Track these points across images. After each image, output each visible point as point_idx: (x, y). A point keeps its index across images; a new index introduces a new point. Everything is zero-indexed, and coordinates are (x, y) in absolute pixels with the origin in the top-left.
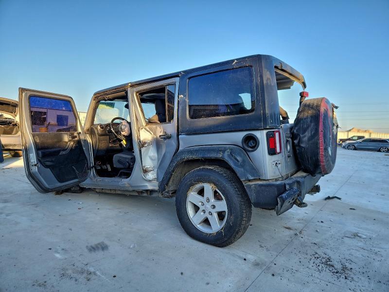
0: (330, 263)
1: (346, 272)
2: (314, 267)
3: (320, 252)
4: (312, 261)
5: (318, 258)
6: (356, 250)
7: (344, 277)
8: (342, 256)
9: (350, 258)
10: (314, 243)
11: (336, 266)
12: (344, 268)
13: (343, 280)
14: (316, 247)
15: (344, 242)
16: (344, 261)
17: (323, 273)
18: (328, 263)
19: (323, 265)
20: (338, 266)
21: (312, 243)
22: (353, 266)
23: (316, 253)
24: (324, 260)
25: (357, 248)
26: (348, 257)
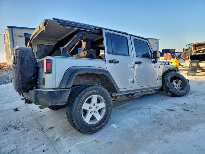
0: (14, 128)
1: (5, 129)
2: (18, 123)
3: (22, 129)
4: (21, 124)
5: (20, 126)
6: (5, 143)
7: (6, 127)
8: (11, 134)
9: (7, 135)
10: (28, 130)
11: (11, 128)
12: (7, 129)
13: (6, 125)
14: (26, 129)
15: (14, 143)
16: (9, 132)
17: (14, 123)
18: (15, 127)
19: (16, 125)
20: (10, 129)
21: (30, 130)
22: (3, 133)
23: (23, 127)
24: (17, 127)
25: (4, 145)
26: (8, 135)
